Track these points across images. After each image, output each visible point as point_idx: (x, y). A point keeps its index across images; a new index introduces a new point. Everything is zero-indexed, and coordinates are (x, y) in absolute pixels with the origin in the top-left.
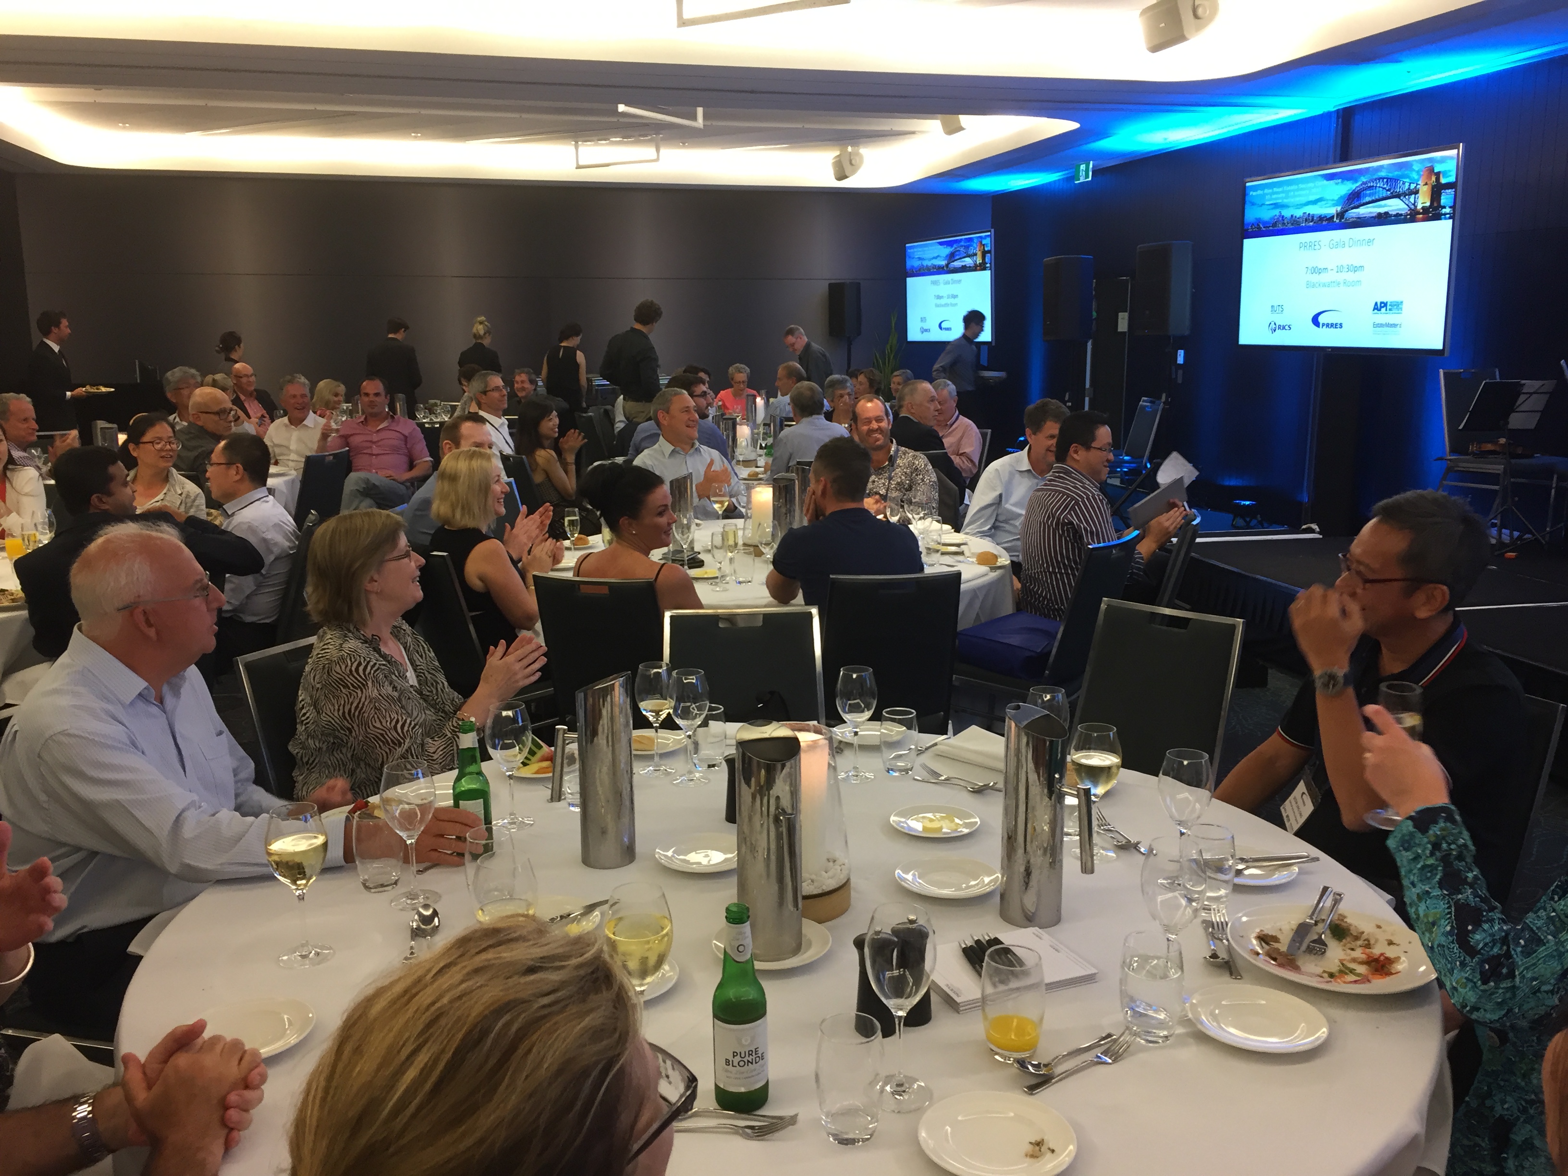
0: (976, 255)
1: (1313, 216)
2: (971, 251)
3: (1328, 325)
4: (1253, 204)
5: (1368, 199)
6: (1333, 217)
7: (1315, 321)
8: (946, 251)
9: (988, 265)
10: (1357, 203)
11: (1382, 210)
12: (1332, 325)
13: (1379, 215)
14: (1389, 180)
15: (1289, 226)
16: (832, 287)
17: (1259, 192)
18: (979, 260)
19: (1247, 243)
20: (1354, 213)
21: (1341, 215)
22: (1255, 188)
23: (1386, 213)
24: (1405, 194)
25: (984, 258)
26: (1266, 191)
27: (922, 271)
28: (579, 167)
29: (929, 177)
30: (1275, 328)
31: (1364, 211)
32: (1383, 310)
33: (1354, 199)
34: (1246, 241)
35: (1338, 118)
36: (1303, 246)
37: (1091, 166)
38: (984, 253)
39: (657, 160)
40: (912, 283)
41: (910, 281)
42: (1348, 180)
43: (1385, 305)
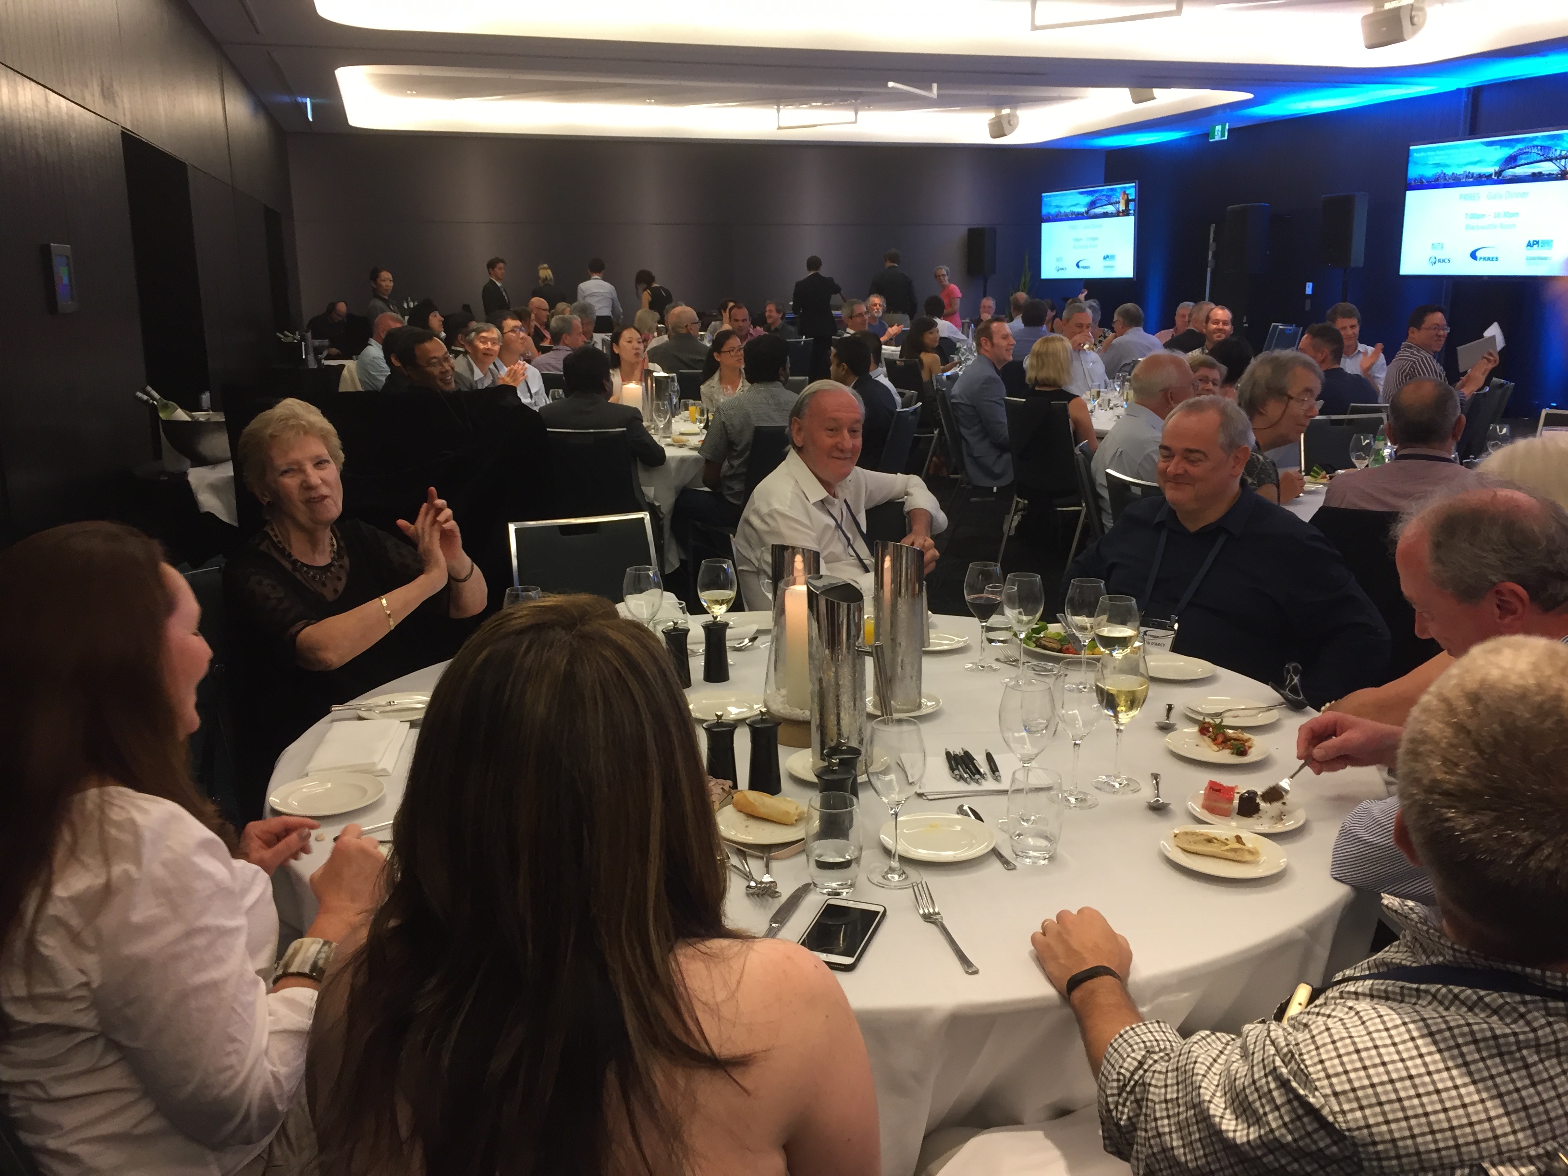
0: (1119, 202)
1: (1473, 174)
2: (1114, 200)
3: (1484, 259)
4: (1416, 163)
5: (1523, 162)
6: (1491, 175)
7: (1473, 255)
8: (1088, 199)
9: (1132, 212)
10: (1513, 165)
11: (1536, 171)
12: (1489, 259)
13: (1534, 174)
14: (1543, 148)
15: (1451, 181)
16: (971, 231)
17: (1423, 154)
18: (1122, 207)
19: (1409, 194)
20: (1510, 172)
21: (1499, 173)
22: (1418, 151)
23: (1540, 173)
24: (1557, 159)
25: (1127, 205)
26: (1429, 153)
27: (1059, 217)
28: (779, 128)
29: (1074, 136)
30: (1435, 261)
31: (1519, 171)
32: (1536, 246)
33: (1511, 161)
34: (1408, 192)
35: (1468, 94)
36: (1463, 197)
37: (1227, 127)
38: (1128, 202)
39: (855, 122)
40: (1047, 228)
41: (1044, 226)
42: (1506, 146)
43: (1538, 243)
